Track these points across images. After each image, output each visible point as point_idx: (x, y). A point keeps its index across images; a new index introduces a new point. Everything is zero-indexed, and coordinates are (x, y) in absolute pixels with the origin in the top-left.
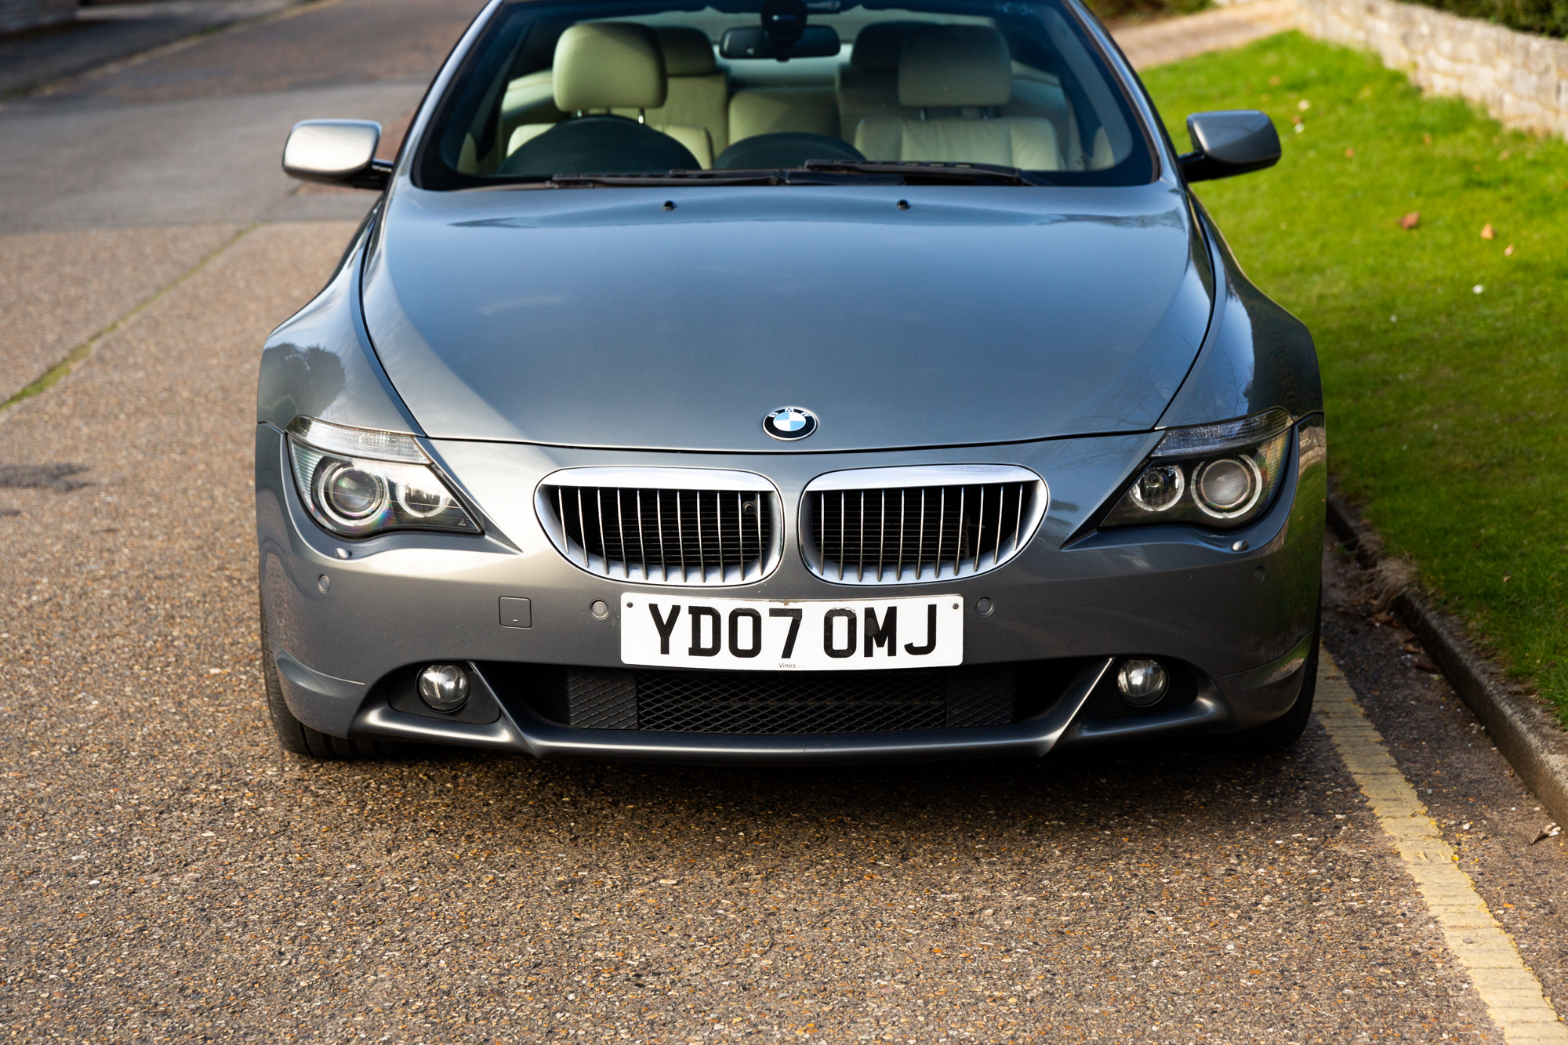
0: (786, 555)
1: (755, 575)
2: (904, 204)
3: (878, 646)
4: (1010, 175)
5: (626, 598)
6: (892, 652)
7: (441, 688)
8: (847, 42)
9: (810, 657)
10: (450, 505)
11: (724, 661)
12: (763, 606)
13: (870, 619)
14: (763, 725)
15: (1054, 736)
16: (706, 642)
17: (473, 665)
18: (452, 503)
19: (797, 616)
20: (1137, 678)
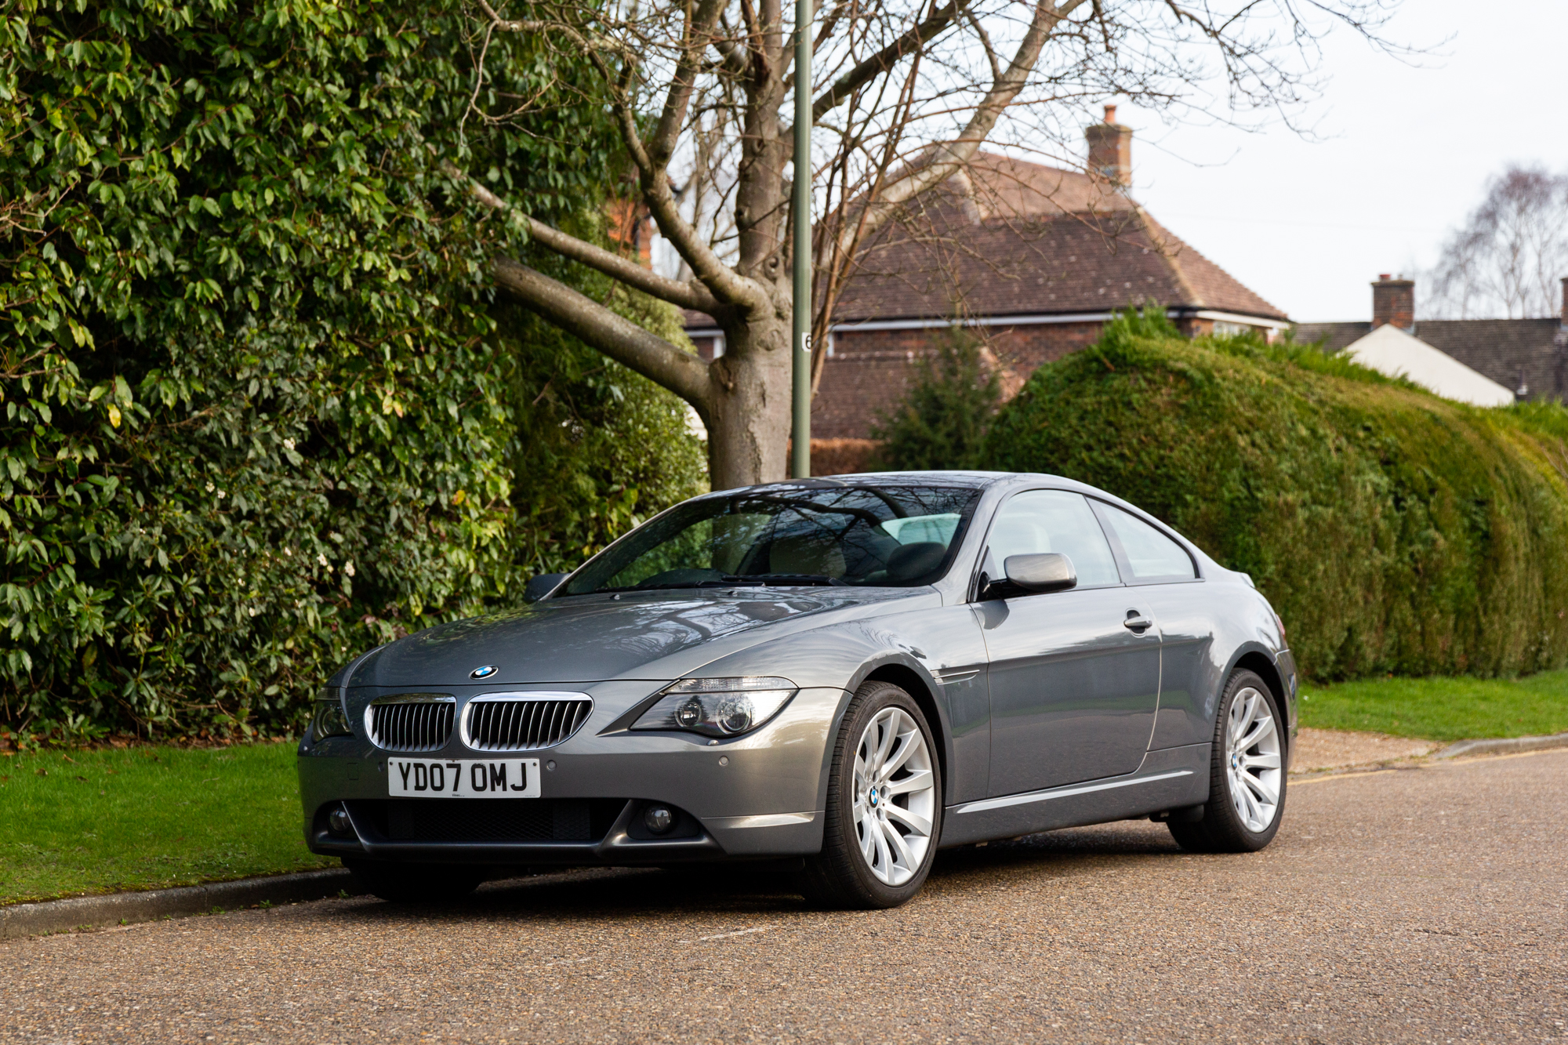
1: (442, 746)
3: (498, 785)
5: (391, 760)
6: (505, 788)
9: (466, 792)
11: (429, 793)
12: (443, 762)
13: (493, 770)
15: (600, 844)
16: (422, 782)
17: (343, 804)
19: (458, 767)
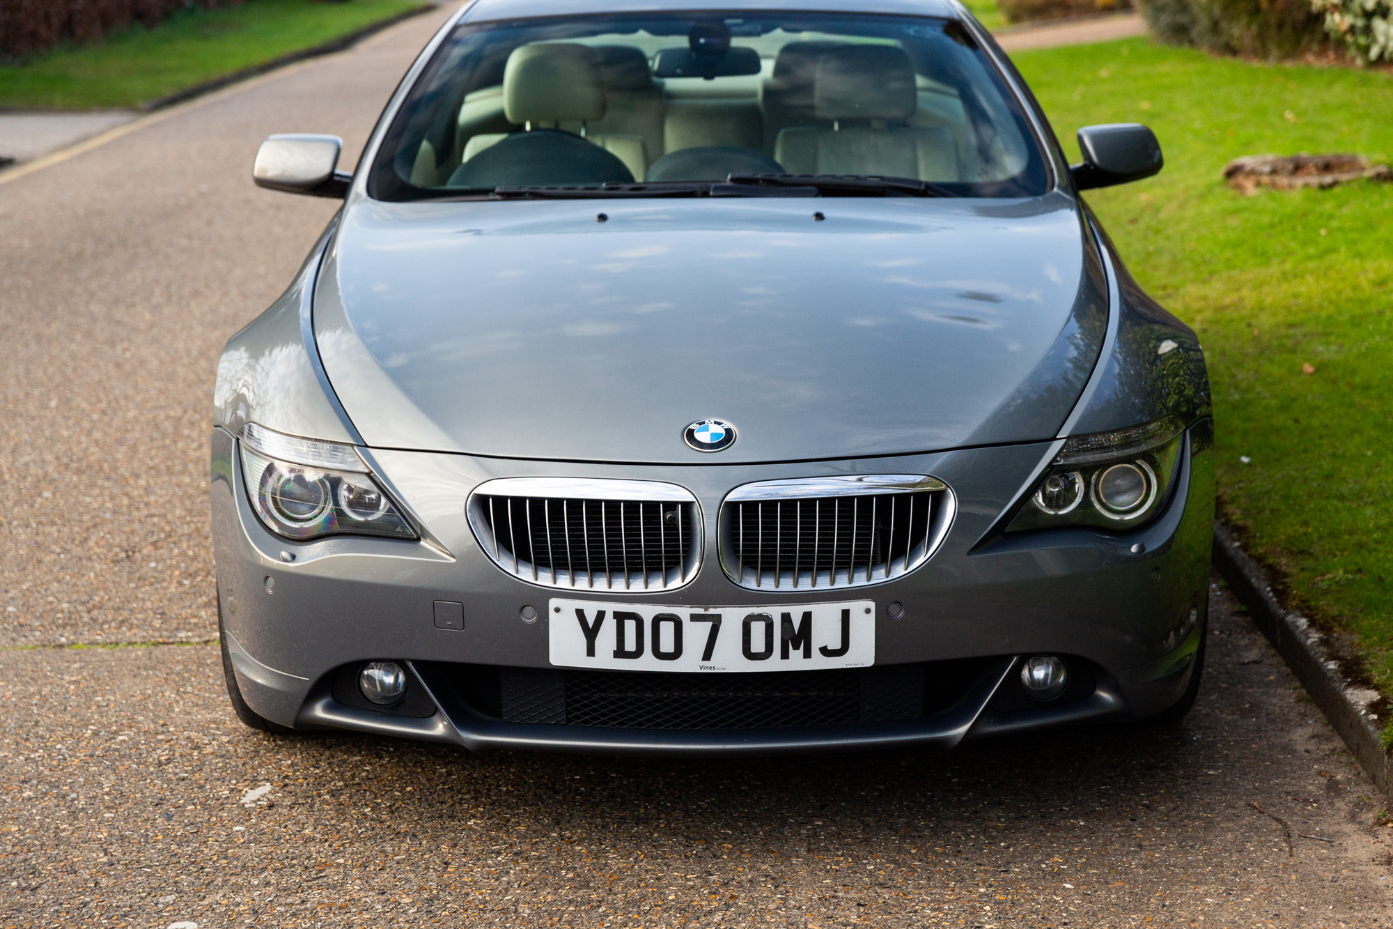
0: (706, 560)
1: (676, 583)
2: (819, 216)
3: (794, 649)
4: (917, 187)
5: (554, 603)
6: (807, 654)
7: (382, 682)
8: (768, 57)
9: (729, 659)
10: (387, 512)
11: (648, 663)
12: (684, 612)
13: (786, 624)
14: (685, 721)
15: (963, 729)
16: (630, 645)
17: (410, 664)
18: (390, 510)
19: (716, 621)
20: (1039, 674)
